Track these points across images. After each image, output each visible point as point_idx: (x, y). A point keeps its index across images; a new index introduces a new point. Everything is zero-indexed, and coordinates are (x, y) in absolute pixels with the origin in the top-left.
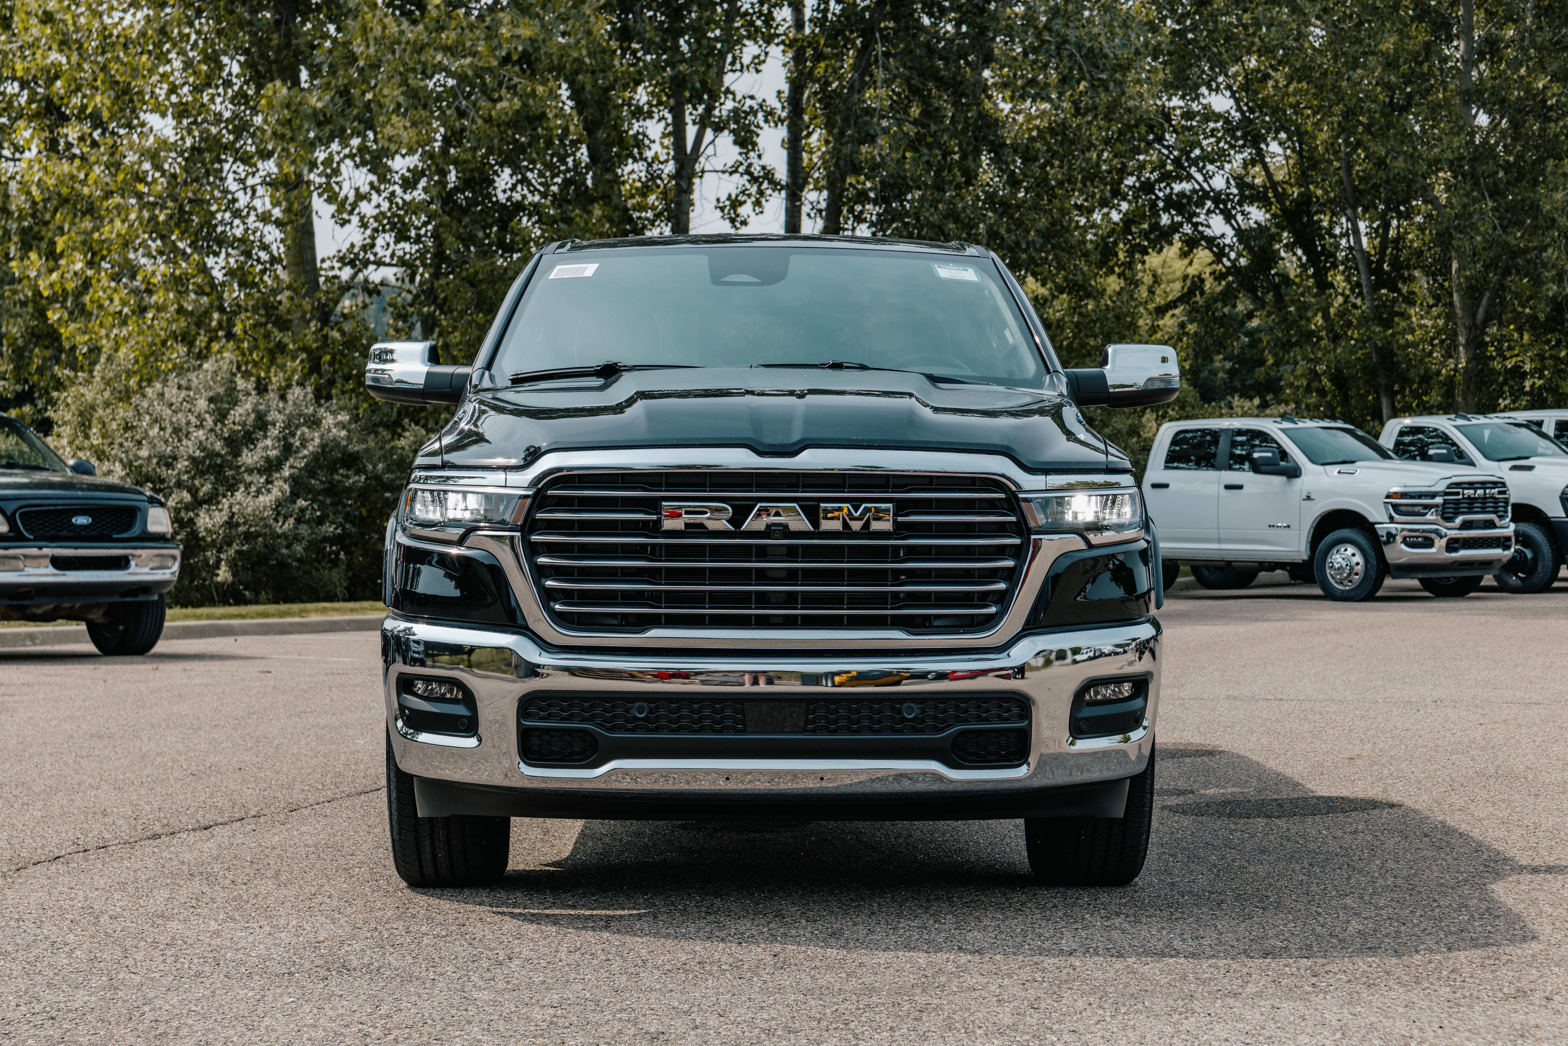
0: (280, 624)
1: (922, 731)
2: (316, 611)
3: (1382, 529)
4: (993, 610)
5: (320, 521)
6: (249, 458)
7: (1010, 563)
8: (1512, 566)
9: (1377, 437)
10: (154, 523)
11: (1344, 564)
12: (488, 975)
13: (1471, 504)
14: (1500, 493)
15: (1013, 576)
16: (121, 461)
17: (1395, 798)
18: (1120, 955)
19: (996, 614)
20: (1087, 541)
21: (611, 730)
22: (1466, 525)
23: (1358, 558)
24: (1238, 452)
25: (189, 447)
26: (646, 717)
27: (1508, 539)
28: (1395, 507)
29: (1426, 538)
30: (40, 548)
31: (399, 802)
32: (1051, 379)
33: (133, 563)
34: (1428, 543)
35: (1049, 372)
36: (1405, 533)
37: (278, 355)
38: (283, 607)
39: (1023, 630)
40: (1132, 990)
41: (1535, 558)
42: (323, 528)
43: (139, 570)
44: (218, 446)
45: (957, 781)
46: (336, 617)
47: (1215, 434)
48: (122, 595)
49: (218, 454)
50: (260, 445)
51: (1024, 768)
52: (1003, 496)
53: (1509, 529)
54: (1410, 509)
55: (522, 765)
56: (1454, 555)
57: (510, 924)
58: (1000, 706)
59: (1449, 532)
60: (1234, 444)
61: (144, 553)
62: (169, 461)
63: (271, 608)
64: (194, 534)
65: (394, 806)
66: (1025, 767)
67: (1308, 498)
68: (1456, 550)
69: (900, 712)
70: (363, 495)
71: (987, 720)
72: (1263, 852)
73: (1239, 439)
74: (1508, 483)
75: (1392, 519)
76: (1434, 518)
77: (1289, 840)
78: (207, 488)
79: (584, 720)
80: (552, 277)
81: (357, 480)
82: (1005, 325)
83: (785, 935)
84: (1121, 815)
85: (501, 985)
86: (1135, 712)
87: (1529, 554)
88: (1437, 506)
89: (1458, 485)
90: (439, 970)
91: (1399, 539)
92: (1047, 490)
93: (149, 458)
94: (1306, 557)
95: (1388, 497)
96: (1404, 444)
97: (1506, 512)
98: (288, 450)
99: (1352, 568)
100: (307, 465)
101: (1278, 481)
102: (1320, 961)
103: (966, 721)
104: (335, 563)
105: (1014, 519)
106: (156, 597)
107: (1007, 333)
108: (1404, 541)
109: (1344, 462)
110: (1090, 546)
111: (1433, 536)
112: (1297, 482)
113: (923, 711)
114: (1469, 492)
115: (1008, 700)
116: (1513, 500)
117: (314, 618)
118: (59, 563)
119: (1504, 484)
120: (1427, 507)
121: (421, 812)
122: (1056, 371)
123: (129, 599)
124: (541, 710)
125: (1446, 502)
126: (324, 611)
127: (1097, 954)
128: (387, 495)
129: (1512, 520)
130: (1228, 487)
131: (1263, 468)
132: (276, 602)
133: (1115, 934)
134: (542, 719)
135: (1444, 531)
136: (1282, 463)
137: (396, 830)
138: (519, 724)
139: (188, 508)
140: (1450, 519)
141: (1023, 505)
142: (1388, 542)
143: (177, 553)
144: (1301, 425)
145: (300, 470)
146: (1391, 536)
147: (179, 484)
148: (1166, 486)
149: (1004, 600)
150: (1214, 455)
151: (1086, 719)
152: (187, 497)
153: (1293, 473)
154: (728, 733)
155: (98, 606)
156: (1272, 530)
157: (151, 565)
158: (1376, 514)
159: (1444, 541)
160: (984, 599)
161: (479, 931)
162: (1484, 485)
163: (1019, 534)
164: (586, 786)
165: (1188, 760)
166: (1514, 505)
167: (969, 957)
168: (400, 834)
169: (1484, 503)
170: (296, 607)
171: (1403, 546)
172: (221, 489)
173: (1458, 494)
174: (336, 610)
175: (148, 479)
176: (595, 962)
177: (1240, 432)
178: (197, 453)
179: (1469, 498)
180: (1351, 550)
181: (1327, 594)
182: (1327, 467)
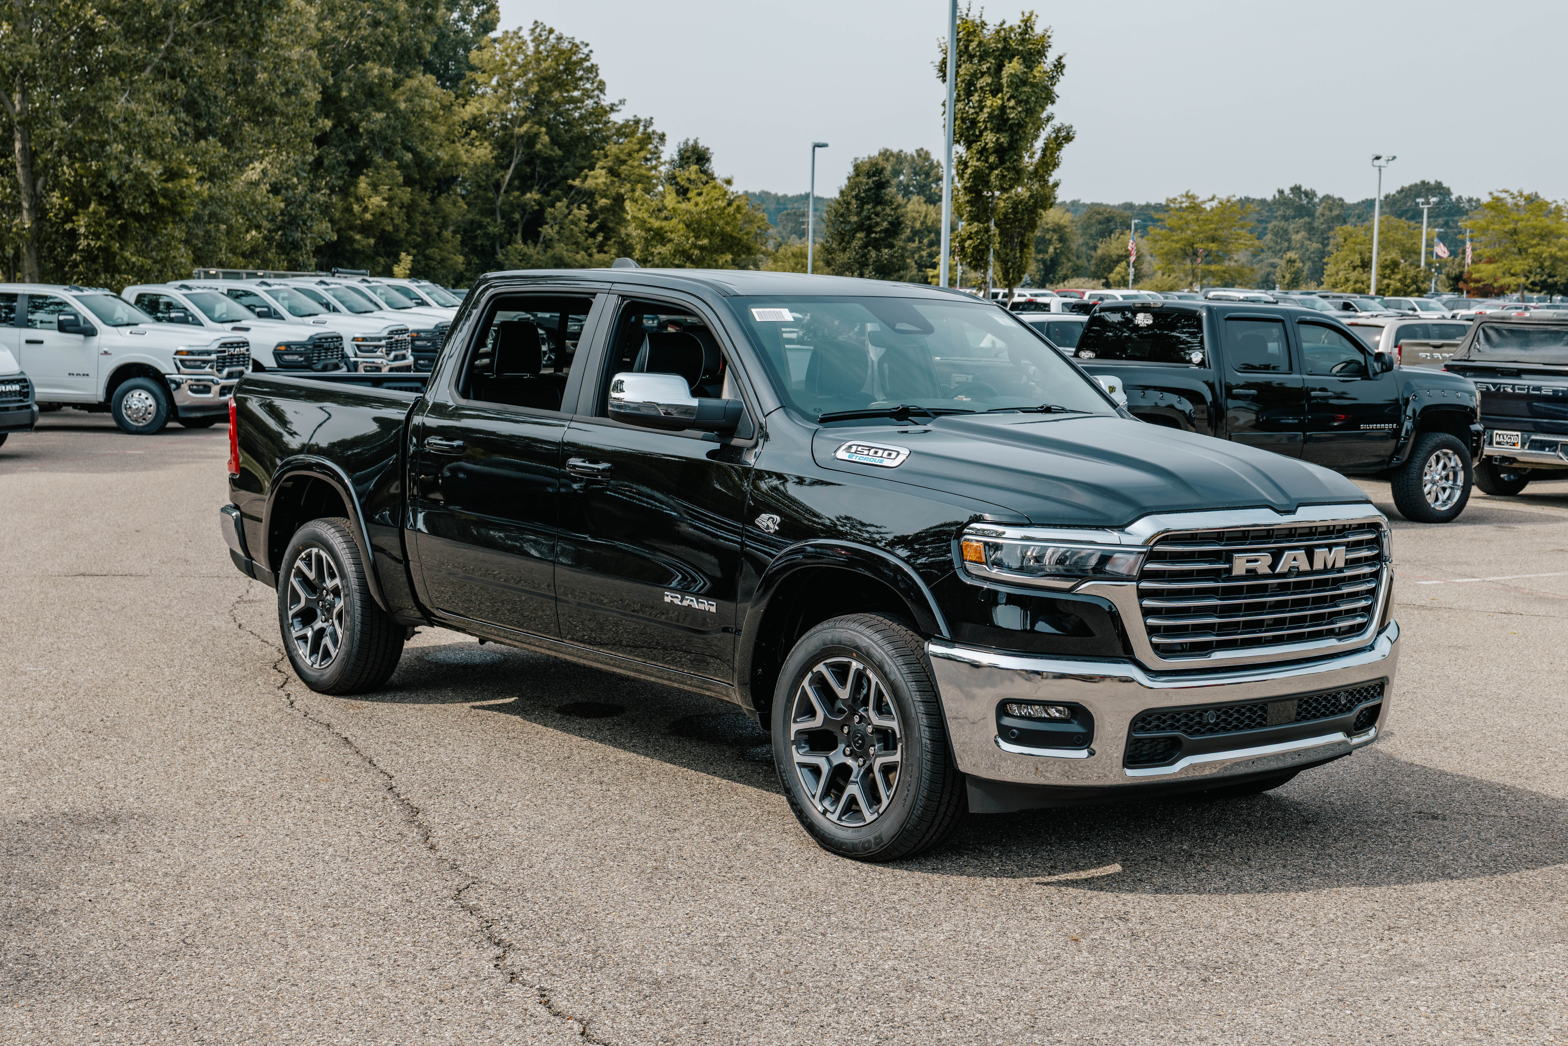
1: (1345, 712)
3: (171, 378)
4: (1367, 618)
7: (1375, 583)
11: (138, 405)
13: (232, 360)
14: (246, 350)
15: (1374, 593)
19: (1368, 621)
21: (1190, 734)
22: (230, 375)
23: (151, 401)
26: (1215, 722)
28: (182, 361)
29: (205, 386)
34: (207, 389)
36: (189, 382)
54: (192, 363)
55: (1123, 768)
56: (219, 399)
59: (220, 381)
66: (1371, 731)
67: (106, 353)
68: (220, 395)
69: (1338, 700)
71: (1368, 699)
75: (179, 372)
76: (210, 370)
79: (1175, 729)
88: (212, 361)
89: (225, 345)
91: (185, 387)
94: (102, 399)
95: (178, 353)
97: (248, 363)
99: (145, 409)
101: (78, 338)
103: (1361, 701)
108: (189, 388)
109: (129, 325)
111: (210, 384)
112: (95, 341)
113: (1347, 697)
114: (231, 351)
120: (205, 362)
124: (1147, 724)
125: (217, 358)
130: (29, 342)
131: (68, 328)
134: (1148, 731)
135: (217, 380)
136: (80, 323)
138: (1128, 736)
140: (221, 371)
142: (176, 389)
144: (85, 293)
146: (179, 384)
149: (1370, 611)
153: (90, 332)
154: (1257, 728)
156: (72, 378)
158: (167, 367)
159: (217, 388)
160: (1363, 611)
162: (238, 344)
169: (239, 358)
171: (189, 393)
173: (225, 352)
179: (231, 354)
180: (144, 395)
181: (123, 428)
182: (120, 329)
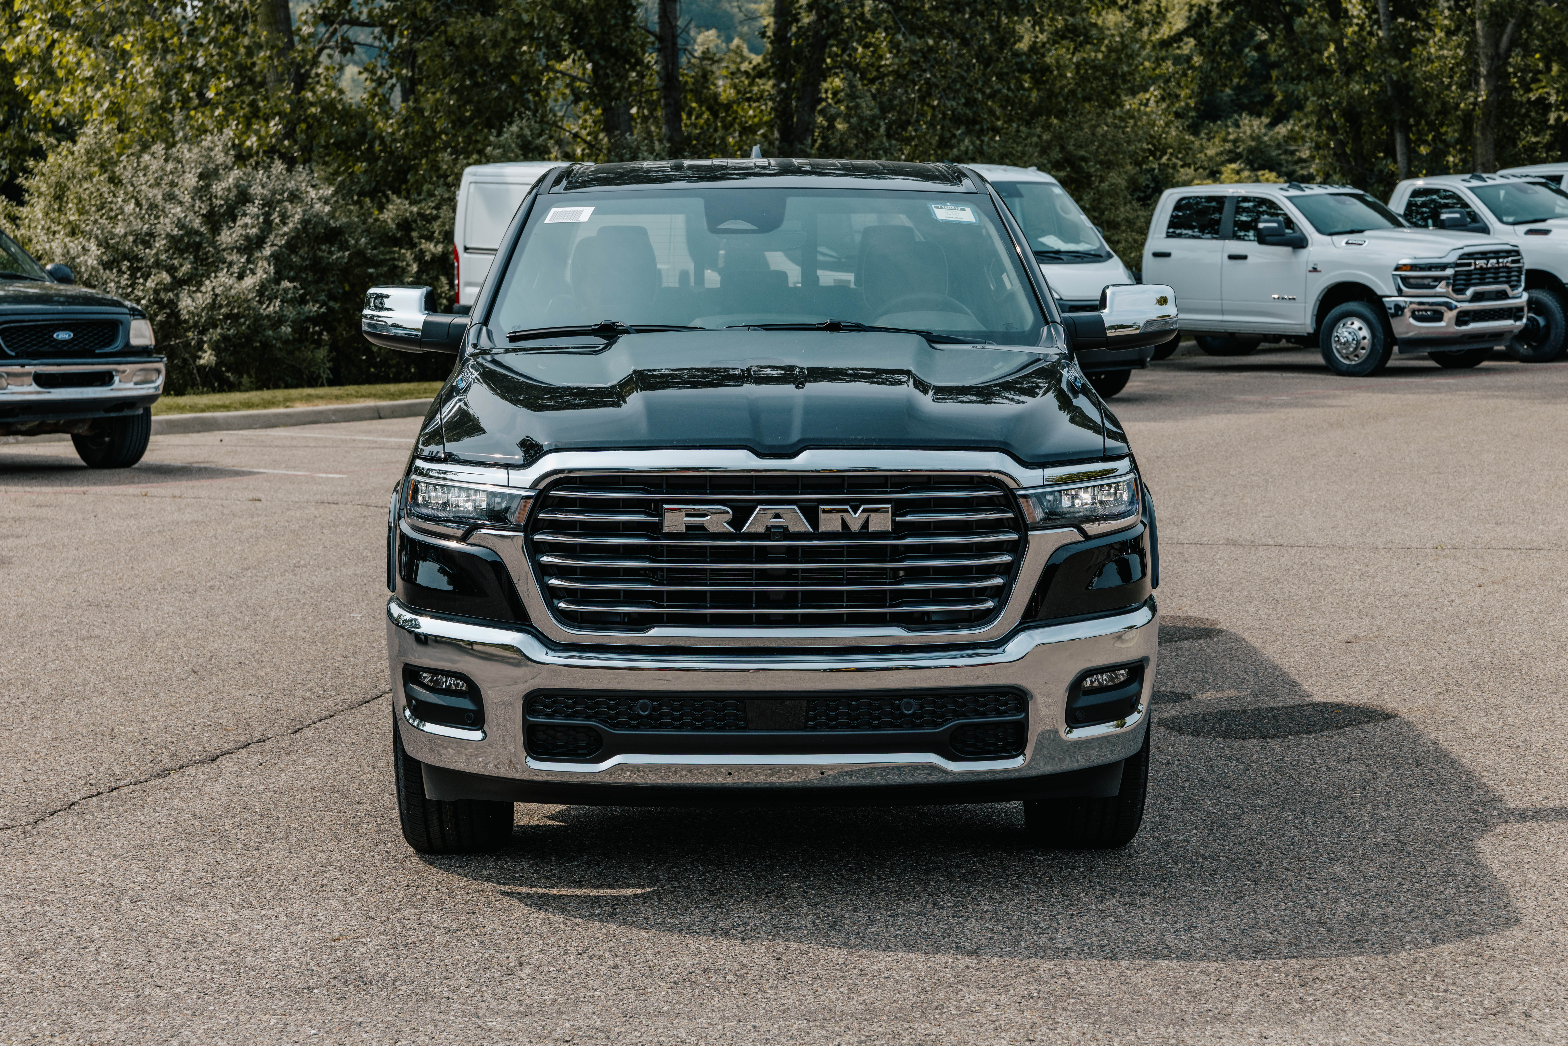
0: (265, 416)
1: (920, 726)
2: (301, 399)
3: (1390, 301)
4: (990, 604)
5: (302, 301)
6: (227, 237)
7: (1007, 558)
8: (1524, 335)
9: (1387, 203)
10: (136, 336)
11: (1350, 338)
12: (500, 991)
13: (1483, 275)
14: (1513, 262)
15: (1010, 571)
16: (97, 237)
17: (1390, 705)
18: (1114, 957)
19: (994, 608)
20: (1083, 532)
21: (615, 726)
22: (1477, 297)
23: (1365, 332)
24: (1244, 218)
25: (166, 226)
26: (650, 714)
27: (1521, 309)
28: (1404, 279)
29: (1435, 311)
30: (23, 366)
31: (407, 780)
32: (1049, 330)
33: (117, 379)
34: (1437, 316)
35: (1047, 323)
36: (1414, 306)
37: (254, 120)
38: (267, 394)
39: (1020, 624)
40: (1125, 1011)
41: (1548, 326)
42: (306, 308)
43: (123, 386)
44: (197, 223)
45: (954, 773)
46: (322, 406)
47: (1220, 200)
48: (107, 411)
49: (197, 233)
50: (239, 223)
51: (1020, 759)
52: (1000, 493)
53: (1521, 297)
54: (1419, 281)
55: (529, 759)
56: (1464, 328)
57: (519, 910)
58: (997, 700)
59: (1459, 305)
60: (1239, 210)
61: (128, 368)
62: (146, 239)
63: (255, 396)
64: (175, 314)
65: (402, 783)
66: (1021, 757)
67: (1315, 270)
68: (1466, 323)
69: (898, 708)
70: (345, 271)
71: (984, 714)
72: (1256, 793)
73: (1246, 205)
74: (1521, 249)
75: (1400, 293)
76: (1444, 290)
77: (1283, 774)
78: (187, 267)
79: (588, 717)
80: (547, 221)
81: (338, 255)
82: (1003, 270)
83: (787, 927)
84: (1116, 793)
85: (514, 1007)
86: (1131, 697)
87: (1541, 321)
88: (1446, 278)
89: (1470, 255)
90: (453, 983)
91: (1407, 312)
92: (1044, 486)
93: (125, 235)
94: (1311, 330)
95: (1397, 268)
96: (1415, 204)
97: (1519, 281)
98: (267, 226)
99: (1358, 343)
100: (287, 242)
101: (1284, 251)
102: (1309, 962)
103: (964, 715)
104: (319, 343)
105: (1010, 515)
106: (141, 411)
107: (1005, 277)
108: (1413, 316)
109: (1352, 232)
110: (1087, 537)
111: (1443, 309)
112: (1304, 253)
113: (922, 707)
114: (1481, 263)
115: (1005, 694)
116: (1526, 267)
117: (300, 408)
118: (42, 380)
119: (1518, 253)
120: (1438, 279)
121: (429, 794)
122: (1054, 322)
123: (114, 415)
124: (546, 706)
125: (1457, 274)
126: (308, 399)
127: (1091, 955)
128: (371, 270)
129: (1525, 290)
130: (1231, 257)
131: (1268, 239)
132: (259, 388)
133: (1109, 922)
134: (547, 715)
135: (1455, 303)
136: (1288, 231)
137: (404, 805)
138: (524, 719)
139: (167, 289)
140: (1460, 291)
141: (1021, 501)
142: (1395, 315)
143: (161, 366)
144: (1308, 192)
145: (280, 247)
146: (1399, 309)
147: (158, 264)
148: (1168, 255)
149: (1002, 595)
150: (1218, 222)
151: (1082, 709)
152: (166, 277)
153: (1299, 243)
154: (730, 730)
155: (83, 421)
156: (1277, 302)
157: (135, 379)
158: (1385, 287)
159: (1454, 313)
160: (982, 594)
161: (489, 920)
162: (1497, 254)
163: (1016, 529)
164: (590, 779)
165: (1186, 644)
166: (1528, 271)
167: (967, 960)
168: (408, 809)
169: (1496, 274)
170: (280, 394)
171: (1411, 320)
172: (201, 270)
173: (1469, 265)
174: (321, 397)
175: (125, 257)
176: (604, 969)
177: (1246, 199)
178: (175, 232)
179: (1481, 268)
180: (1357, 324)
181: (1332, 368)
182: (1335, 238)
